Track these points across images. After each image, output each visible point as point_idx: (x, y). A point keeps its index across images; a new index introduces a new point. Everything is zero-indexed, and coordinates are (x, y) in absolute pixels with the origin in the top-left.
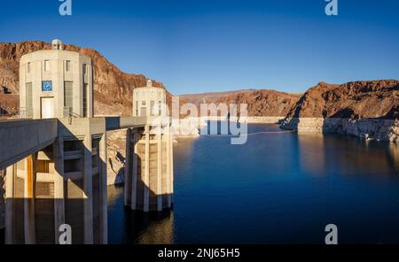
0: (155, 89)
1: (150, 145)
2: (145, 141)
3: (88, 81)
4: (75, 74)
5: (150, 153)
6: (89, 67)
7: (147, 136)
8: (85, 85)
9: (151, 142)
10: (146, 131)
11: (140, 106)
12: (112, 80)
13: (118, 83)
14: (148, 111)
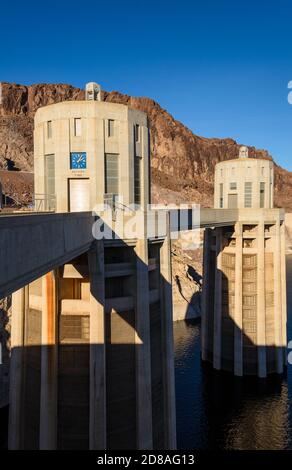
2: (235, 249)
3: (143, 152)
4: (121, 143)
6: (143, 130)
7: (239, 241)
8: (137, 159)
9: (247, 251)
10: (238, 233)
11: (227, 191)
12: (180, 151)
13: (189, 154)
14: (241, 200)
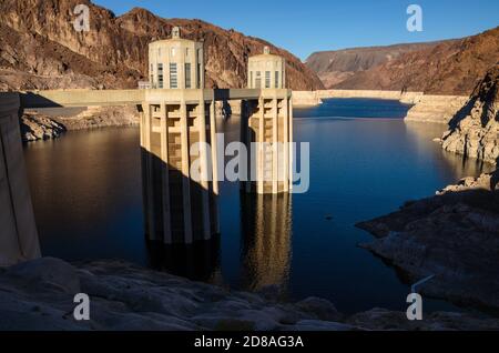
0: (272, 58)
1: (265, 120)
5: (265, 129)
